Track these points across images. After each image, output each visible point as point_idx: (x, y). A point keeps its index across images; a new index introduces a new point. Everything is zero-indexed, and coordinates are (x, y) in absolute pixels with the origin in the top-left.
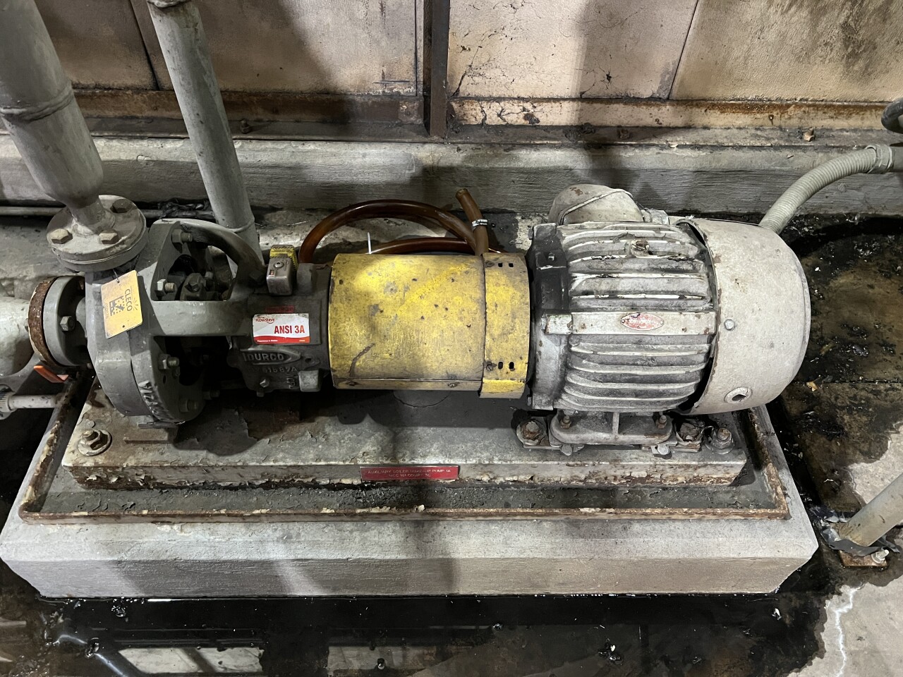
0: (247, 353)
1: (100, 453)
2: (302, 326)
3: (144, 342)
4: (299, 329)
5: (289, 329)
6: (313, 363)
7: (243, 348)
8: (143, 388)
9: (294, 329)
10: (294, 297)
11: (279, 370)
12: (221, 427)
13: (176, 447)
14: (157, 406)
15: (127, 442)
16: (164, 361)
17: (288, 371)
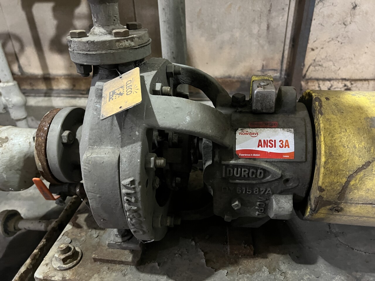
0: (227, 166)
1: (70, 268)
2: (287, 141)
3: (137, 133)
4: (284, 144)
5: (273, 143)
6: (291, 185)
7: (225, 161)
8: (126, 187)
9: (278, 144)
10: (276, 116)
11: (253, 191)
12: (180, 254)
13: (138, 269)
14: (135, 211)
15: (95, 260)
16: (152, 159)
17: (262, 193)
